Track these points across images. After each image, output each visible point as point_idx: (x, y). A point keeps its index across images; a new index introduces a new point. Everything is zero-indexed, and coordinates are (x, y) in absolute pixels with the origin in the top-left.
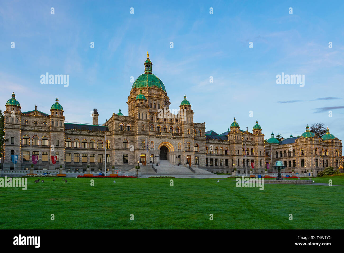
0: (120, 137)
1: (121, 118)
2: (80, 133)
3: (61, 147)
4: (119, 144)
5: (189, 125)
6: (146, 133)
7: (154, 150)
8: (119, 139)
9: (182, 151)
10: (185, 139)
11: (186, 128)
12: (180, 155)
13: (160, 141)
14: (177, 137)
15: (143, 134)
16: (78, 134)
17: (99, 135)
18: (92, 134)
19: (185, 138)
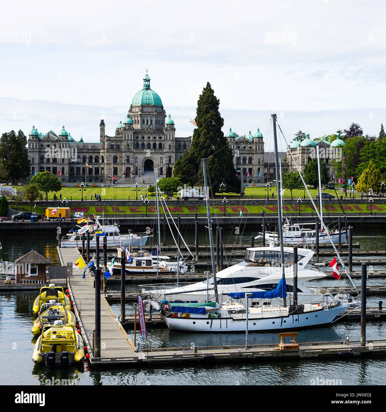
0: (110, 154)
1: (112, 139)
2: (81, 151)
3: (66, 163)
4: (110, 160)
5: (170, 141)
6: (131, 151)
7: (138, 164)
8: (110, 156)
9: (163, 164)
10: (167, 154)
11: (167, 144)
12: (162, 167)
13: (143, 156)
14: (159, 152)
15: (128, 152)
16: (80, 152)
17: (96, 152)
18: (91, 151)
19: (166, 152)
